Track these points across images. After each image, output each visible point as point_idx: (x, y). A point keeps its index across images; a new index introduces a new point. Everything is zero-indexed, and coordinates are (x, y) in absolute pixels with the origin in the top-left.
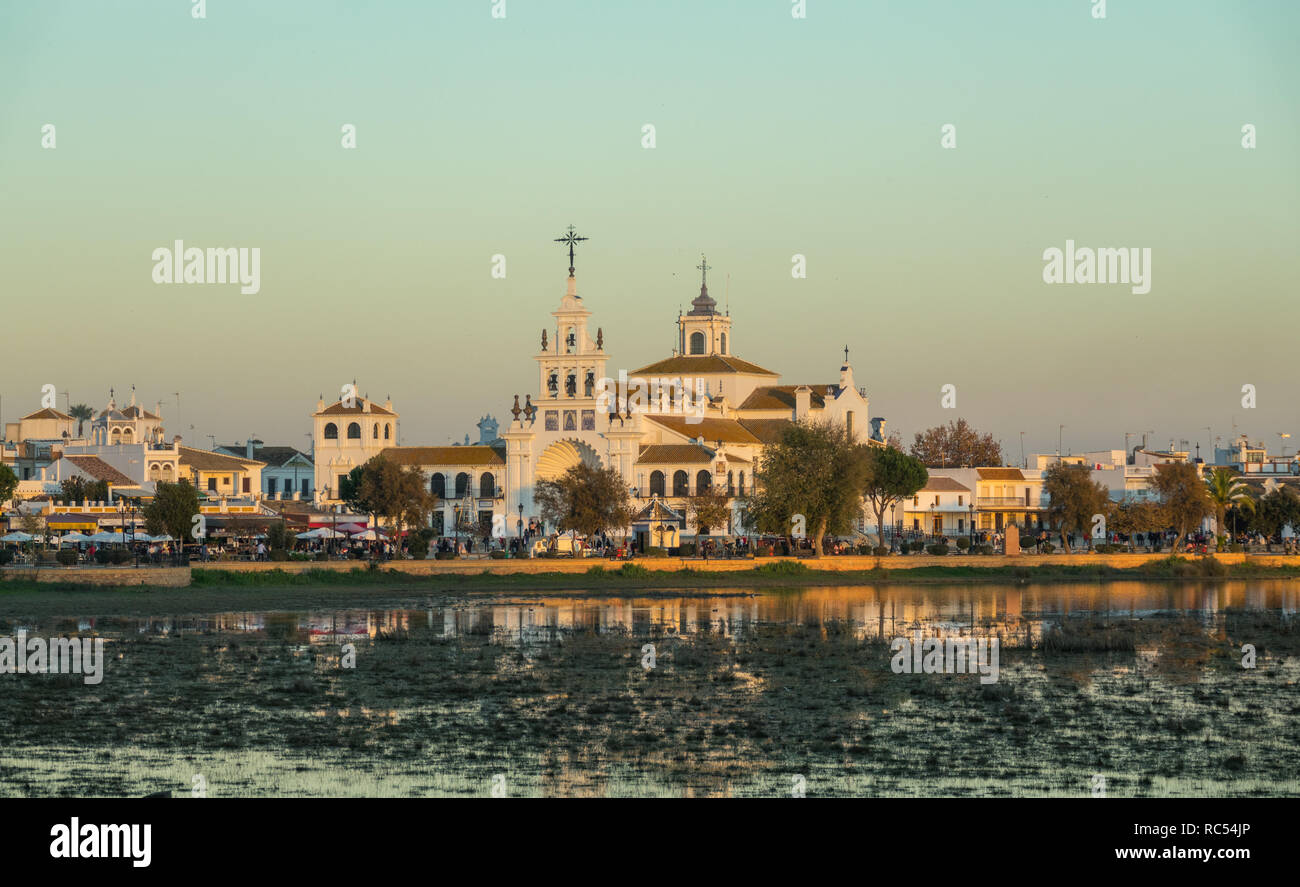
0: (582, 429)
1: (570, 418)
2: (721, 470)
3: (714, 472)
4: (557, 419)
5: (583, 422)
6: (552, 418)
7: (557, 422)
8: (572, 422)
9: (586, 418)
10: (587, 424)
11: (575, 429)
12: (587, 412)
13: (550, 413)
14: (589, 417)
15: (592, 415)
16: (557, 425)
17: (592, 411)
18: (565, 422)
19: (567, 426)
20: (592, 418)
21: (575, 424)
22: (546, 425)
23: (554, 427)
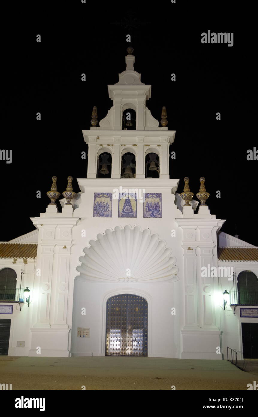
4: (109, 203)
5: (145, 207)
6: (104, 202)
7: (110, 207)
8: (131, 208)
9: (149, 203)
10: (151, 211)
11: (134, 215)
12: (151, 195)
13: (100, 196)
14: (153, 203)
15: (158, 199)
16: (109, 210)
17: (159, 196)
18: (121, 207)
19: (123, 211)
20: (158, 203)
21: (134, 210)
22: (95, 210)
23: (105, 213)
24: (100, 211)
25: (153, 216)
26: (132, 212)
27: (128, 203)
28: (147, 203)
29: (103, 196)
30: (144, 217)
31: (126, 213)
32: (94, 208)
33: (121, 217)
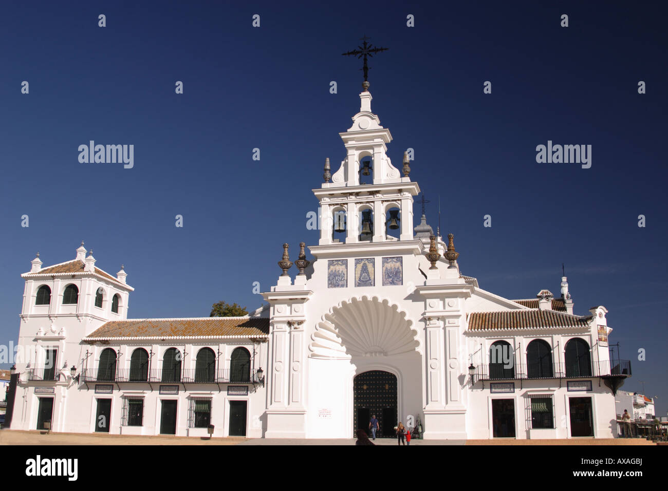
0: (384, 284)
1: (365, 269)
4: (345, 271)
5: (384, 274)
6: (339, 271)
7: (346, 276)
8: (369, 275)
9: (388, 268)
10: (391, 277)
11: (372, 283)
12: (391, 260)
13: (335, 263)
14: (393, 268)
15: (398, 264)
16: (344, 280)
17: (399, 259)
18: (358, 276)
19: (360, 280)
20: (398, 268)
21: (372, 278)
22: (329, 280)
23: (340, 283)
24: (336, 281)
25: (393, 283)
26: (370, 279)
27: (365, 270)
28: (387, 268)
29: (338, 264)
30: (383, 285)
31: (363, 281)
32: (329, 277)
33: (358, 286)
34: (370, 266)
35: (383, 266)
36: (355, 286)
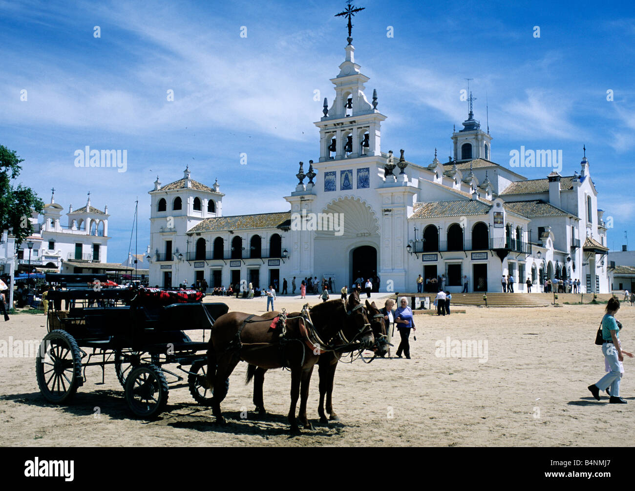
1: (347, 178)
2: (499, 220)
3: (492, 223)
4: (335, 179)
5: (358, 180)
6: (331, 179)
7: (335, 182)
8: (349, 182)
9: (361, 176)
10: (362, 182)
11: (351, 187)
12: (362, 170)
13: (328, 174)
14: (364, 176)
15: (367, 173)
16: (334, 185)
17: (368, 169)
18: (343, 182)
19: (344, 185)
20: (367, 176)
21: (351, 183)
22: (325, 186)
23: (332, 188)
24: (329, 186)
25: (364, 187)
26: (350, 185)
29: (331, 175)
30: (357, 188)
31: (346, 186)
32: (325, 184)
33: (343, 190)
34: (350, 175)
35: (357, 175)
36: (341, 190)
